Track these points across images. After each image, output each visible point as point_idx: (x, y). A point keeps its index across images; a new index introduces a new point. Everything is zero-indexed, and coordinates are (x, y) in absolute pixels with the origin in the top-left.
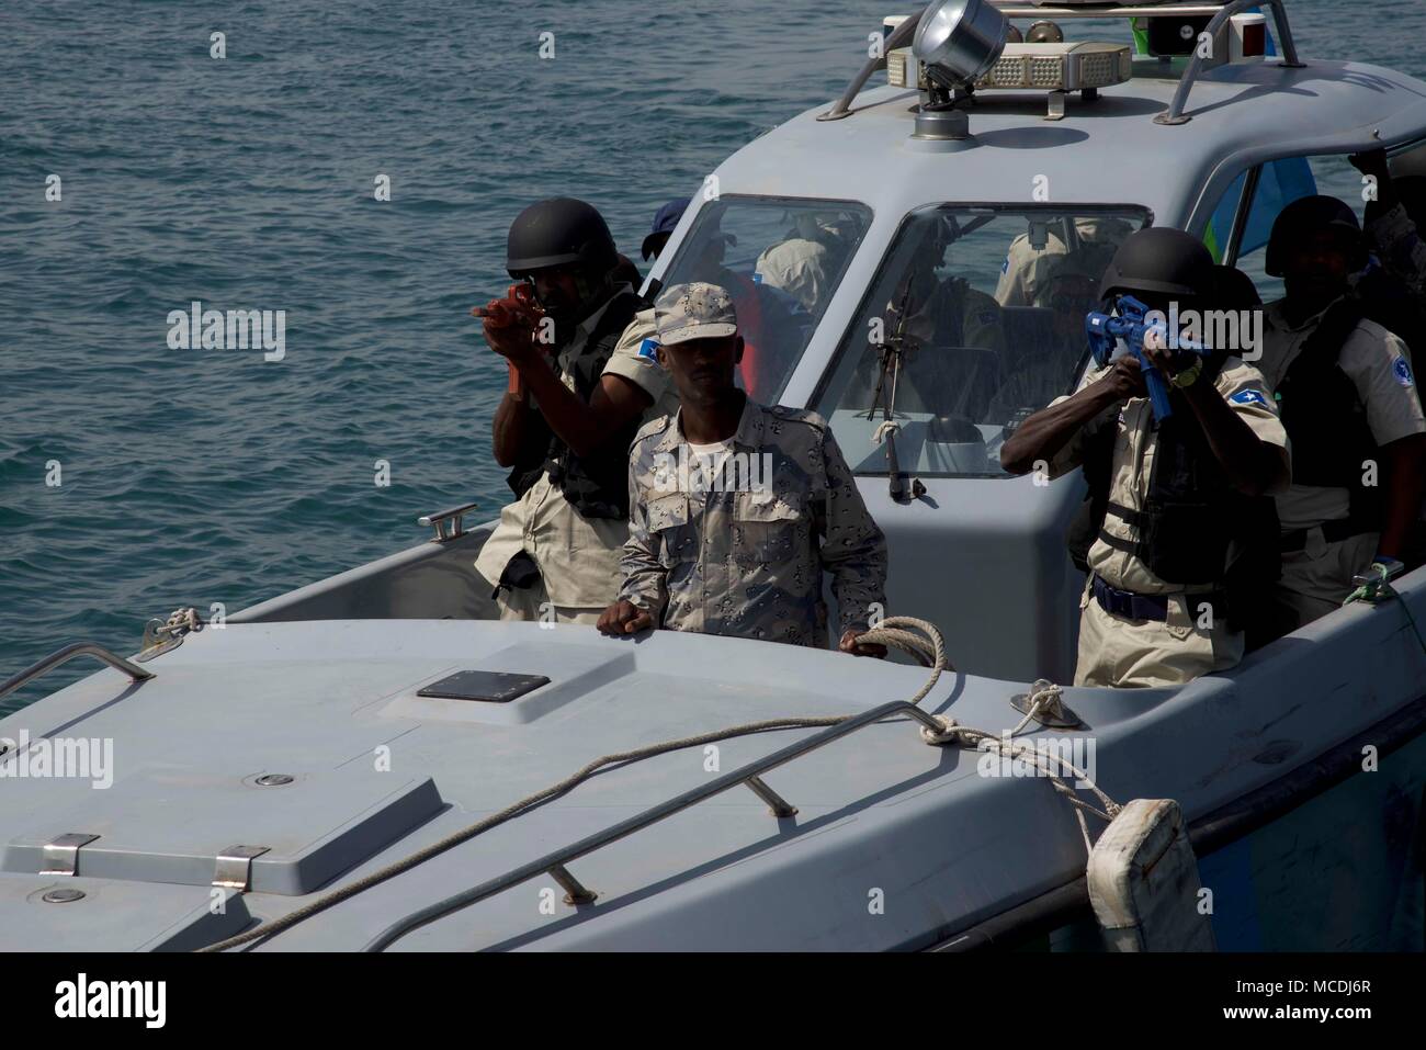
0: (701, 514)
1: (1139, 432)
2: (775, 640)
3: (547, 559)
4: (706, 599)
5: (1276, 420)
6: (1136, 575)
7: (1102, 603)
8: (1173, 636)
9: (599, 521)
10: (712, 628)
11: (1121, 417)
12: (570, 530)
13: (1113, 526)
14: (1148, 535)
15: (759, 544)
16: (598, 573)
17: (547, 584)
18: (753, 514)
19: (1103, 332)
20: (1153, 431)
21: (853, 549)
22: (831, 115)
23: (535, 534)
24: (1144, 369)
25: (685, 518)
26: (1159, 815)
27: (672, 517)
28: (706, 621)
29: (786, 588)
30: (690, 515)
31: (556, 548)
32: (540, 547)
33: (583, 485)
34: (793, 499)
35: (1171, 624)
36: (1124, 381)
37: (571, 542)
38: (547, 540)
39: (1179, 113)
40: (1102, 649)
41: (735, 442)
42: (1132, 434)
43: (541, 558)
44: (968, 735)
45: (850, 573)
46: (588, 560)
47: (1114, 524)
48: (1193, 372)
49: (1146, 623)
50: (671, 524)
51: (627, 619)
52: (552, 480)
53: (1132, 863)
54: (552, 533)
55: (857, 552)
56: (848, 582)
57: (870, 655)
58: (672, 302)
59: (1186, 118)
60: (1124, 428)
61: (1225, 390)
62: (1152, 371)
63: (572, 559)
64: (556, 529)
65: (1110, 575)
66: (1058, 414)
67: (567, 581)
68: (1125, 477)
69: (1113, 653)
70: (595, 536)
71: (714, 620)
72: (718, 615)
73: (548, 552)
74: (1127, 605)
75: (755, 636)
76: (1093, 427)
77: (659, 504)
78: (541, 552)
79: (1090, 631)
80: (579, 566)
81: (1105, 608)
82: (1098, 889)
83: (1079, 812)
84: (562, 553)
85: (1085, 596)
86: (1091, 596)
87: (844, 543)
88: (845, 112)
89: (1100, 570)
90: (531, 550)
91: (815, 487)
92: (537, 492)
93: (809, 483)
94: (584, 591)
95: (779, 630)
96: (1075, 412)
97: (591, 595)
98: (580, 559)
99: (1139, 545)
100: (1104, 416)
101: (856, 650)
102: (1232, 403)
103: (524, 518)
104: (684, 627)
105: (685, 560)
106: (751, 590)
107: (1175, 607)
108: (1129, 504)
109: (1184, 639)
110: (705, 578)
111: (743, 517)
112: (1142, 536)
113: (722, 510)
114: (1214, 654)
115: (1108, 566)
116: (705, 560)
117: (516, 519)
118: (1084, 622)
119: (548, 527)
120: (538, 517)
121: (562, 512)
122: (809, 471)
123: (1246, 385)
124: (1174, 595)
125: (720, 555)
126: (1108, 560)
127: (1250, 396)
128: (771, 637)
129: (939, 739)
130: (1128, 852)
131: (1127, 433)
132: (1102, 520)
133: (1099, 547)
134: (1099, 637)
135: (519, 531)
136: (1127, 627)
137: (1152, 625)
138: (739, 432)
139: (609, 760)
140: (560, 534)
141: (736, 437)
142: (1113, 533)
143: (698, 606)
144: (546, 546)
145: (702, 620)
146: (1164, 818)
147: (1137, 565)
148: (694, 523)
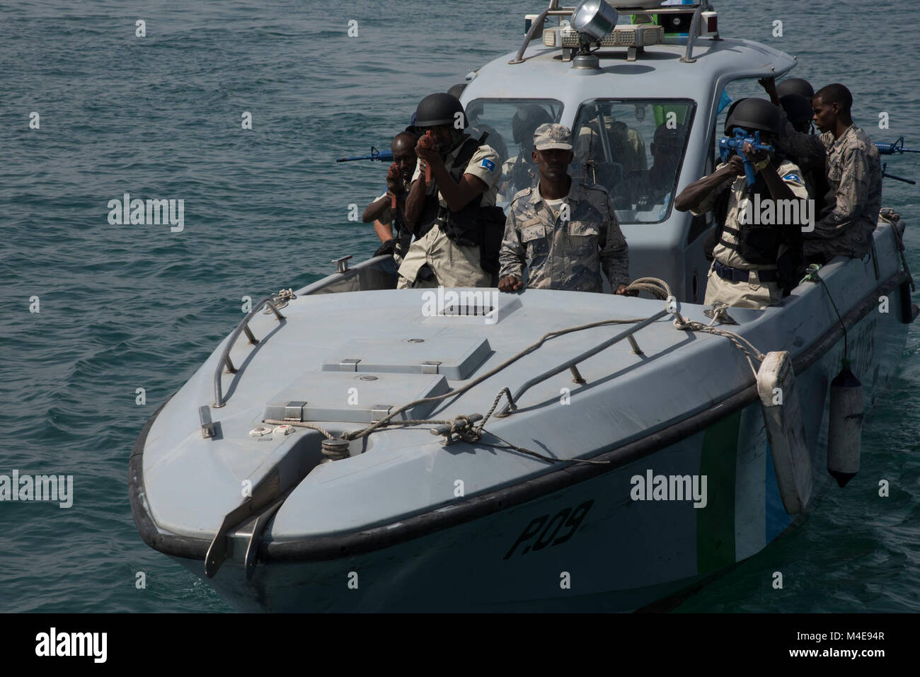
0: (552, 232)
1: (741, 193)
2: (586, 291)
3: (439, 267)
4: (553, 273)
5: (804, 188)
6: (736, 259)
7: (719, 274)
8: (751, 289)
9: (464, 247)
10: (555, 286)
11: (733, 187)
12: (451, 252)
13: (726, 237)
14: (742, 241)
15: (579, 247)
16: (465, 272)
17: (438, 278)
18: (577, 232)
19: (726, 146)
20: (747, 193)
21: (616, 250)
22: (515, 61)
23: (432, 255)
24: (743, 161)
25: (544, 234)
26: (784, 357)
27: (537, 234)
28: (552, 283)
29: (589, 268)
30: (546, 234)
31: (444, 260)
32: (435, 261)
33: (456, 231)
34: (595, 226)
35: (750, 283)
36: (734, 167)
37: (451, 257)
38: (438, 257)
39: (690, 57)
40: (718, 294)
41: (569, 199)
42: (737, 193)
43: (436, 266)
44: (695, 325)
45: (615, 261)
46: (460, 266)
47: (727, 236)
48: (766, 163)
49: (738, 283)
50: (537, 238)
51: (514, 284)
52: (441, 228)
53: (778, 377)
54: (441, 254)
55: (618, 251)
56: (614, 265)
57: (632, 296)
58: (543, 131)
59: (694, 60)
60: (733, 191)
61: (782, 174)
62: (747, 162)
63: (452, 266)
64: (444, 251)
65: (723, 260)
66: (703, 183)
67: (450, 277)
68: (733, 214)
69: (722, 295)
70: (462, 254)
71: (556, 282)
72: (559, 280)
73: (439, 263)
74: (730, 274)
75: (575, 289)
76: (719, 191)
77: (529, 229)
78: (435, 263)
79: (712, 287)
80: (455, 269)
81: (720, 276)
82: (762, 388)
83: (748, 357)
84: (446, 263)
85: (710, 271)
86: (713, 271)
87: (612, 247)
88: (521, 60)
89: (718, 258)
90: (430, 261)
91: (604, 220)
92: (432, 235)
93: (602, 218)
94: (459, 280)
95: (586, 287)
96: (711, 183)
97: (462, 282)
98: (455, 265)
99: (738, 246)
100: (724, 185)
101: (626, 294)
102: (784, 180)
103: (426, 248)
104: (539, 286)
105: (541, 255)
106: (574, 269)
107: (753, 275)
108: (735, 227)
109: (756, 290)
110: (553, 263)
111: (572, 234)
112: (740, 240)
113: (562, 230)
114: (771, 297)
115: (722, 256)
116: (553, 255)
117: (420, 248)
118: (709, 283)
119: (440, 251)
120: (434, 247)
121: (446, 244)
122: (601, 212)
123: (791, 172)
124: (753, 270)
125: (560, 252)
126: (723, 253)
127: (793, 177)
128: (581, 290)
129: (683, 327)
130: (776, 372)
131: (735, 193)
132: (721, 234)
133: (719, 247)
134: (716, 288)
135: (424, 254)
136: (730, 285)
137: (741, 284)
138: (570, 193)
139: (550, 334)
140: (446, 254)
141: (569, 196)
142: (726, 240)
143: (548, 276)
144: (438, 260)
145: (550, 282)
146: (786, 358)
147: (737, 255)
148: (549, 236)
